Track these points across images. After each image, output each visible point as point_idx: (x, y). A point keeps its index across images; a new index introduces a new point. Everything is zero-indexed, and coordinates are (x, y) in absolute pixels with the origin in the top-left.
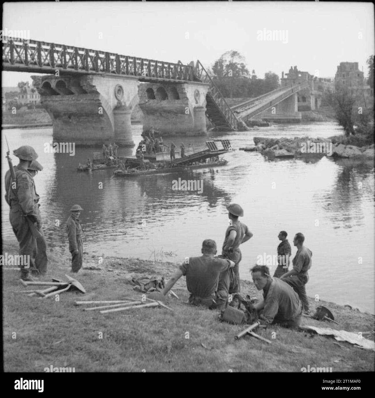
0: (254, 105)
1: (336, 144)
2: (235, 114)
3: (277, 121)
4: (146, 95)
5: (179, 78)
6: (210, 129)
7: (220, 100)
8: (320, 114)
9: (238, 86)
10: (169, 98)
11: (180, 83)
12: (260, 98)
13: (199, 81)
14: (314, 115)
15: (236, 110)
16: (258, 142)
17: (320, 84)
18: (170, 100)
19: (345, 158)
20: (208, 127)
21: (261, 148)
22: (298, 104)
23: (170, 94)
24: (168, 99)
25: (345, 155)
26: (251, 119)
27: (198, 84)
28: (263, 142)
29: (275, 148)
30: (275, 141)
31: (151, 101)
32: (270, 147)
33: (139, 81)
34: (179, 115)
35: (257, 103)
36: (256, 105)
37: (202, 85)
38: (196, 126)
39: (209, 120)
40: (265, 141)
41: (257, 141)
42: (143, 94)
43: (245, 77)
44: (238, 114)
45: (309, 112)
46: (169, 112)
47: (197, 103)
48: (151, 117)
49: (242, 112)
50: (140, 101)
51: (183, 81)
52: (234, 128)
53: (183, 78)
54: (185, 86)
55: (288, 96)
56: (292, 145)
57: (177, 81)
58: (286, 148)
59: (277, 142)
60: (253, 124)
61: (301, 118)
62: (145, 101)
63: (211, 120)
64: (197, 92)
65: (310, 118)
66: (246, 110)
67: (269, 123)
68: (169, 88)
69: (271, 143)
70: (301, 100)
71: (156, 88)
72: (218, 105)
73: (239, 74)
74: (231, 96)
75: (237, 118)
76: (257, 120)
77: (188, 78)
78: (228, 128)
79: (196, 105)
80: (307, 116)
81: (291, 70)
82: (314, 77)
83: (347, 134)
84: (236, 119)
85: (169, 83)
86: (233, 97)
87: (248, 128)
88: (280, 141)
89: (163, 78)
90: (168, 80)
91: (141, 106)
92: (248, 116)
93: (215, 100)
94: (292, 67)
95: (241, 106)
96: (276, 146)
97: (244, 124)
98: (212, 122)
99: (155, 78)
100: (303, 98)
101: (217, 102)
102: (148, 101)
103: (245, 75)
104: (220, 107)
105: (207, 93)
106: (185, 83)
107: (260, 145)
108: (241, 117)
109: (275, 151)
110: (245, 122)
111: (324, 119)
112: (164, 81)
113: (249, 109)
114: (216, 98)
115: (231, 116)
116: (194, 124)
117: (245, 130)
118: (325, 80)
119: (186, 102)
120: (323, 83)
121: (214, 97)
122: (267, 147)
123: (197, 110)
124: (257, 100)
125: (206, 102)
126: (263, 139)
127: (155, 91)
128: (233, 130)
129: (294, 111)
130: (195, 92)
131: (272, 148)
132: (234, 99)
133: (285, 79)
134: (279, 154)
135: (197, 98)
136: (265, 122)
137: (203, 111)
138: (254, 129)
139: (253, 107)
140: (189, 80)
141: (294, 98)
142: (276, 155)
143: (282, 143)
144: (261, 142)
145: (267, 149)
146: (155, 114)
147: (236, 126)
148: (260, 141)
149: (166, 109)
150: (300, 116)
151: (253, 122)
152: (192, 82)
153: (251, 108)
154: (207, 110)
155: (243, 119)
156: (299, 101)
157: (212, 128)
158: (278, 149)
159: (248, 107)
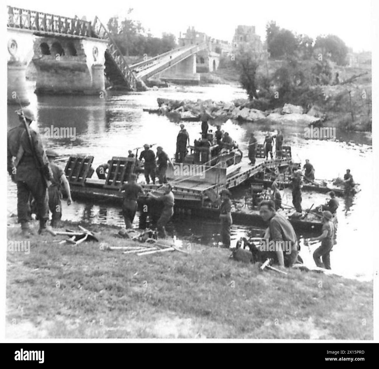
0: (153, 64)
1: (239, 107)
2: (134, 73)
3: (176, 82)
4: (40, 50)
5: (76, 34)
6: (108, 88)
7: (119, 57)
8: (218, 76)
9: (134, 43)
10: (66, 54)
11: (78, 39)
12: (159, 58)
13: (97, 37)
14: (213, 77)
15: (135, 69)
16: (162, 103)
17: (218, 46)
18: (67, 56)
19: (249, 121)
20: (107, 86)
21: (165, 109)
22: (197, 65)
23: (66, 50)
24: (64, 55)
25: (249, 118)
26: (150, 79)
27: (97, 41)
28: (167, 103)
29: (180, 110)
30: (180, 103)
31: (46, 57)
32: (175, 109)
33: (34, 36)
34: (77, 72)
35: (155, 62)
36: (155, 65)
37: (100, 42)
38: (94, 85)
39: (107, 79)
40: (169, 102)
41: (160, 102)
42: (37, 48)
43: (141, 35)
44: (137, 74)
45: (207, 74)
46: (65, 69)
47: (95, 60)
48: (46, 74)
49: (141, 71)
50: (34, 56)
51: (81, 37)
52: (133, 87)
53: (80, 34)
54: (83, 42)
55: (187, 57)
56: (197, 108)
57: (75, 36)
58: (191, 110)
59: (182, 104)
60: (151, 85)
61: (199, 79)
62: (39, 56)
63: (109, 78)
64: (95, 49)
65: (208, 80)
66: (145, 69)
67: (168, 84)
68: (66, 44)
69: (176, 105)
70: (199, 61)
71: (51, 43)
72: (117, 63)
73: (135, 32)
74: (127, 54)
75: (136, 77)
76: (156, 80)
77: (86, 34)
78: (126, 87)
79: (95, 63)
80: (205, 78)
81: (188, 30)
82: (212, 38)
83: (251, 98)
84: (134, 78)
85: (67, 38)
86: (130, 55)
87: (148, 88)
88: (185, 103)
89: (60, 33)
90: (65, 35)
91: (35, 62)
92: (147, 76)
93: (113, 57)
94: (189, 27)
95: (140, 66)
96: (181, 107)
97: (143, 84)
98: (110, 81)
99: (51, 33)
100: (202, 60)
101: (116, 60)
102: (43, 56)
103: (142, 32)
104: (119, 66)
105: (105, 50)
106: (82, 39)
107: (164, 107)
108: (140, 77)
109: (180, 112)
110: (144, 82)
111: (221, 82)
112: (60, 36)
113: (148, 68)
114: (115, 56)
115: (130, 75)
116: (92, 82)
117: (145, 90)
118: (222, 42)
119: (84, 59)
120: (220, 45)
121: (112, 54)
122: (171, 109)
123: (96, 68)
124: (156, 59)
125: (105, 60)
126: (167, 100)
127: (50, 46)
128: (132, 90)
129: (192, 72)
130: (93, 49)
131: (177, 109)
132: (131, 57)
133: (183, 39)
134: (185, 116)
135: (96, 55)
136: (164, 83)
137: (102, 69)
138: (153, 90)
139: (152, 66)
140: (88, 36)
141: (193, 59)
142: (182, 117)
143: (187, 105)
144: (165, 103)
145: (173, 111)
146: (50, 71)
147: (135, 87)
148: (163, 102)
149: (62, 65)
150: (198, 77)
151: (152, 82)
152: (90, 38)
153: (150, 67)
154: (106, 68)
155: (142, 78)
156: (197, 62)
157: (110, 87)
158: (183, 111)
159: (146, 67)
